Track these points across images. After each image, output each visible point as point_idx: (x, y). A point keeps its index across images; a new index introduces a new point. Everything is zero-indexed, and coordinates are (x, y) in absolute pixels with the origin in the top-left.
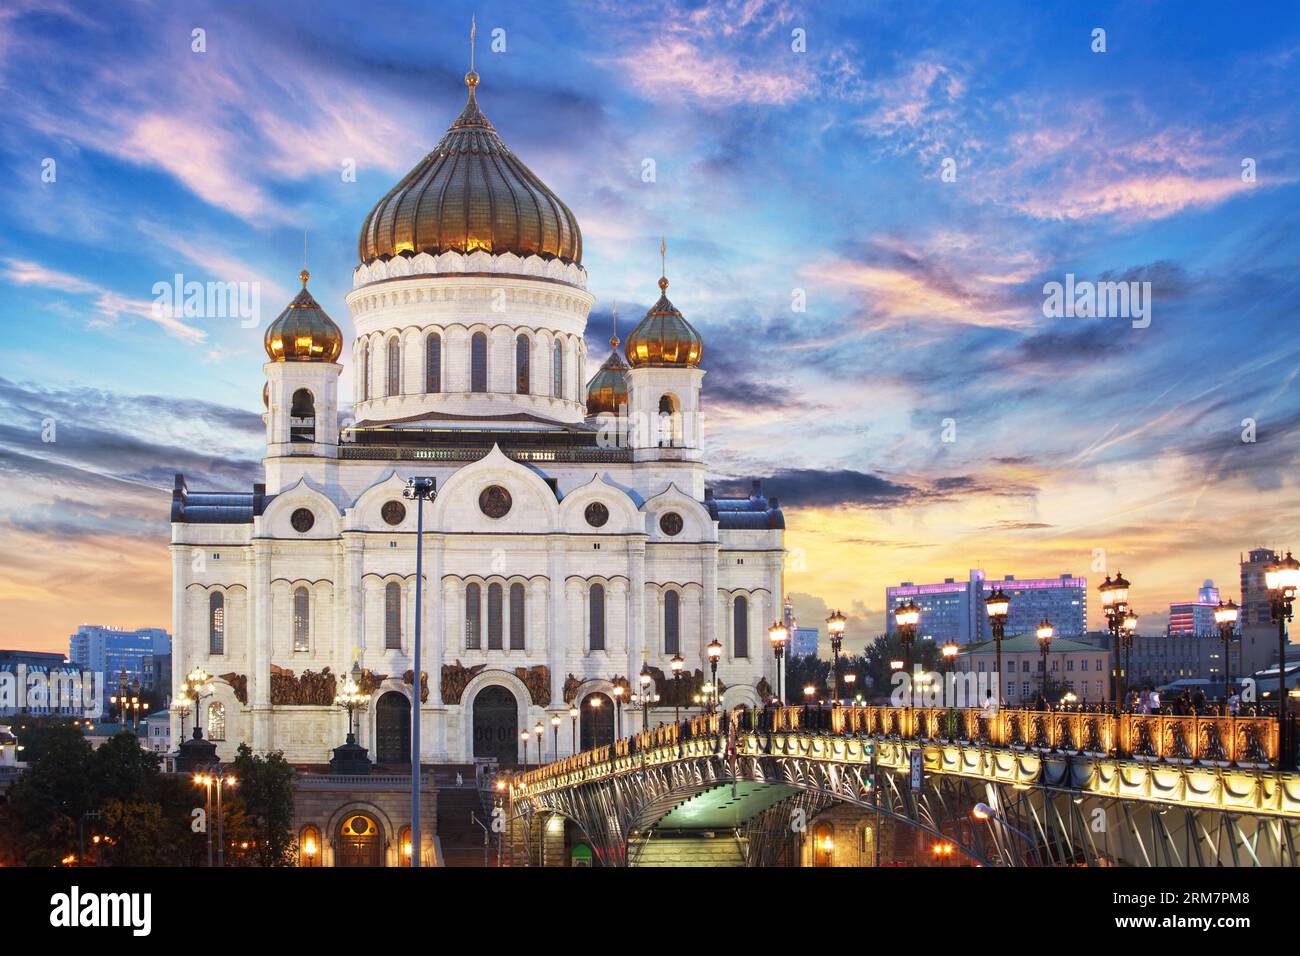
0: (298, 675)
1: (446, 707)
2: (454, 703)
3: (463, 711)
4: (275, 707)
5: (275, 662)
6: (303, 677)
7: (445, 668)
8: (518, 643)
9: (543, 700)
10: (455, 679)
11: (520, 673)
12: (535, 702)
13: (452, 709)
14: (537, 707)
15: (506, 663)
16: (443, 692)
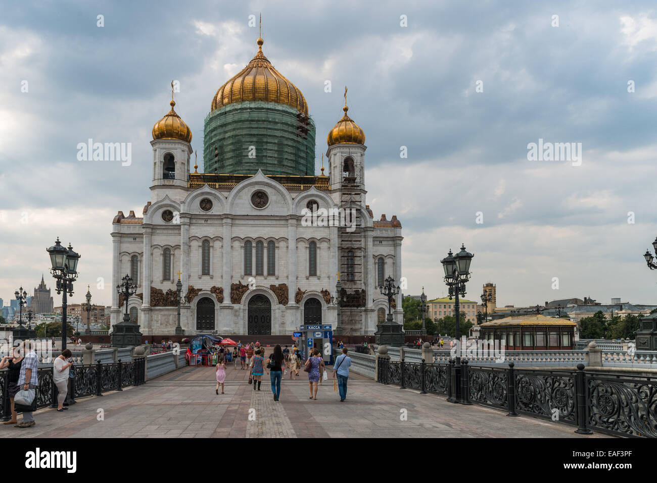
0: (165, 292)
1: (233, 305)
2: (238, 303)
3: (243, 307)
4: (152, 308)
5: (154, 285)
6: (167, 293)
7: (233, 285)
8: (272, 272)
9: (283, 302)
10: (238, 291)
11: (273, 287)
12: (280, 303)
13: (236, 306)
14: (281, 305)
15: (265, 282)
16: (232, 298)
